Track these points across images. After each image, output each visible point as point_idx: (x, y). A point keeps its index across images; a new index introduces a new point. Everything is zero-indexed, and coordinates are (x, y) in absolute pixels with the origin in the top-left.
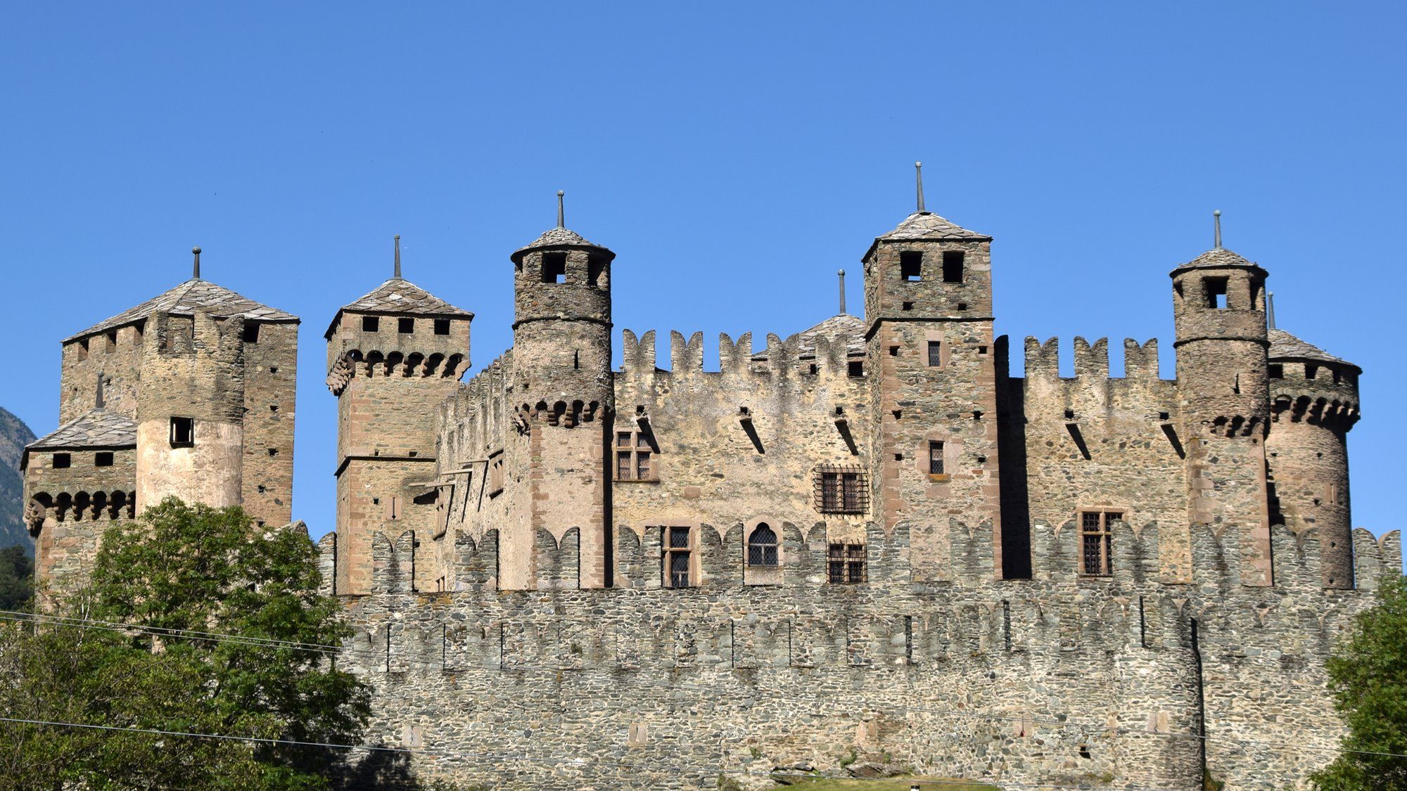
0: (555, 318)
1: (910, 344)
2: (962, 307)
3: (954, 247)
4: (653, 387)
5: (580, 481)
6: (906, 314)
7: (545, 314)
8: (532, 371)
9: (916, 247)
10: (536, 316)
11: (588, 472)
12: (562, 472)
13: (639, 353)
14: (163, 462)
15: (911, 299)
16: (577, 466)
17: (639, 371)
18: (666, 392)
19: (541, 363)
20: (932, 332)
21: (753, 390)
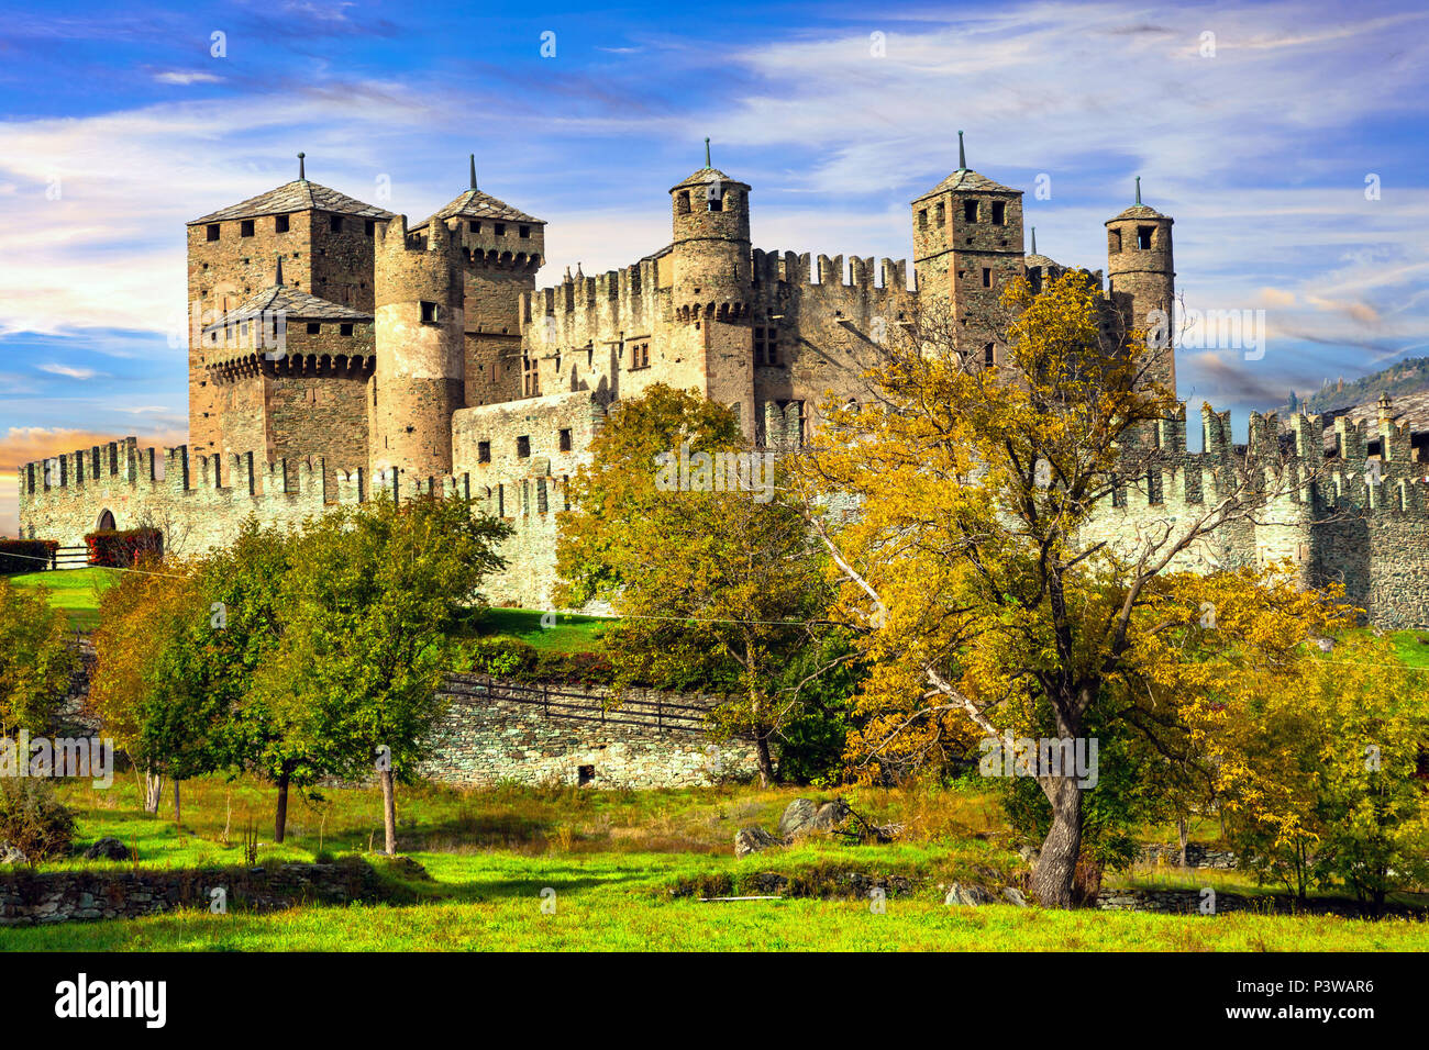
0: (722, 239)
1: (972, 270)
2: (1004, 243)
3: (1001, 199)
4: (778, 293)
5: (737, 364)
6: (967, 248)
7: (713, 235)
8: (703, 278)
9: (975, 197)
10: (704, 236)
11: (743, 357)
12: (726, 357)
13: (768, 267)
14: (414, 336)
15: (973, 236)
16: (736, 352)
17: (768, 281)
18: (787, 298)
19: (710, 273)
20: (986, 262)
21: (845, 299)
